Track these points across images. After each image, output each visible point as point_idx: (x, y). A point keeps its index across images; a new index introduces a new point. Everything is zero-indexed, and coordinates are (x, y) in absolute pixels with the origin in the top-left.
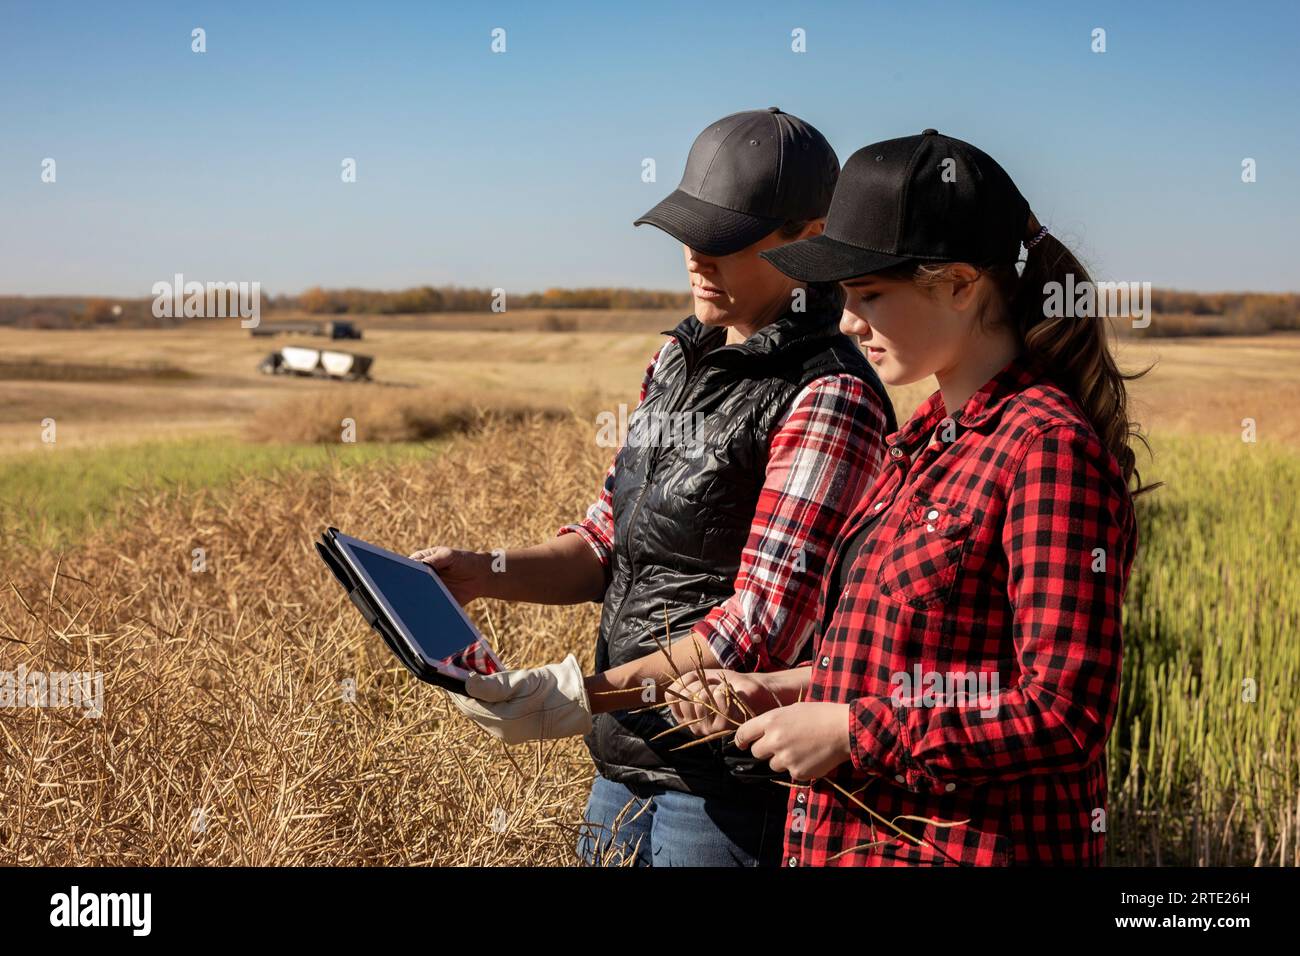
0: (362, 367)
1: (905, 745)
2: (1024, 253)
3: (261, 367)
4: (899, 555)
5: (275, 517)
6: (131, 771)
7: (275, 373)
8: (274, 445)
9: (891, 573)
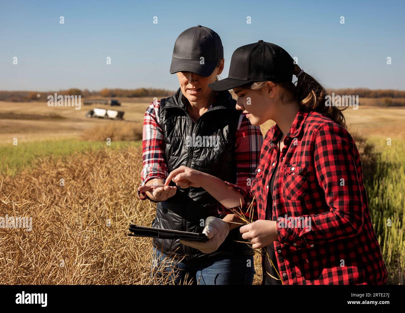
0: (121, 115)
1: (296, 233)
3: (86, 116)
5: (85, 165)
6: (28, 249)
7: (91, 117)
8: (90, 141)
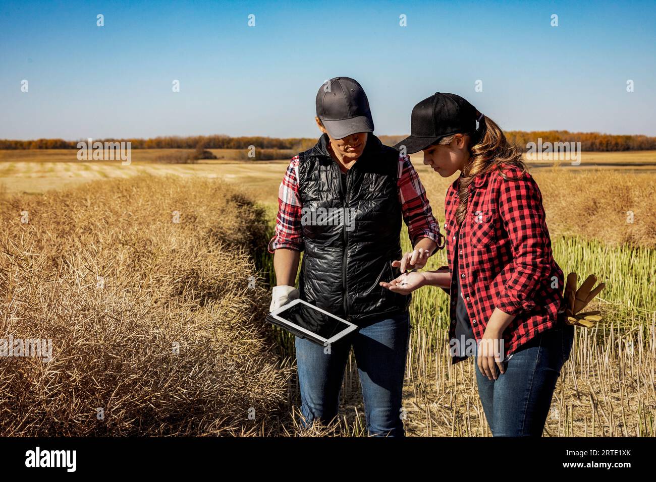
2: (478, 123)
4: (475, 234)
9: (475, 240)
